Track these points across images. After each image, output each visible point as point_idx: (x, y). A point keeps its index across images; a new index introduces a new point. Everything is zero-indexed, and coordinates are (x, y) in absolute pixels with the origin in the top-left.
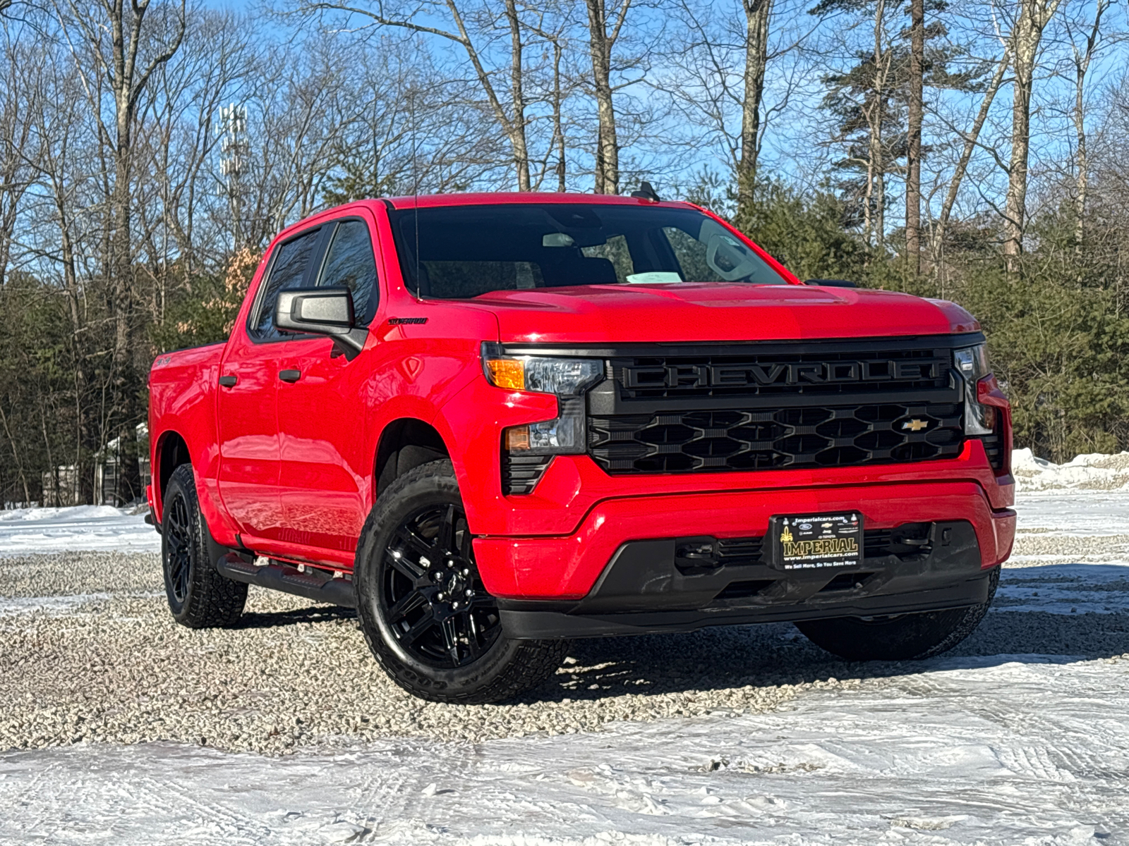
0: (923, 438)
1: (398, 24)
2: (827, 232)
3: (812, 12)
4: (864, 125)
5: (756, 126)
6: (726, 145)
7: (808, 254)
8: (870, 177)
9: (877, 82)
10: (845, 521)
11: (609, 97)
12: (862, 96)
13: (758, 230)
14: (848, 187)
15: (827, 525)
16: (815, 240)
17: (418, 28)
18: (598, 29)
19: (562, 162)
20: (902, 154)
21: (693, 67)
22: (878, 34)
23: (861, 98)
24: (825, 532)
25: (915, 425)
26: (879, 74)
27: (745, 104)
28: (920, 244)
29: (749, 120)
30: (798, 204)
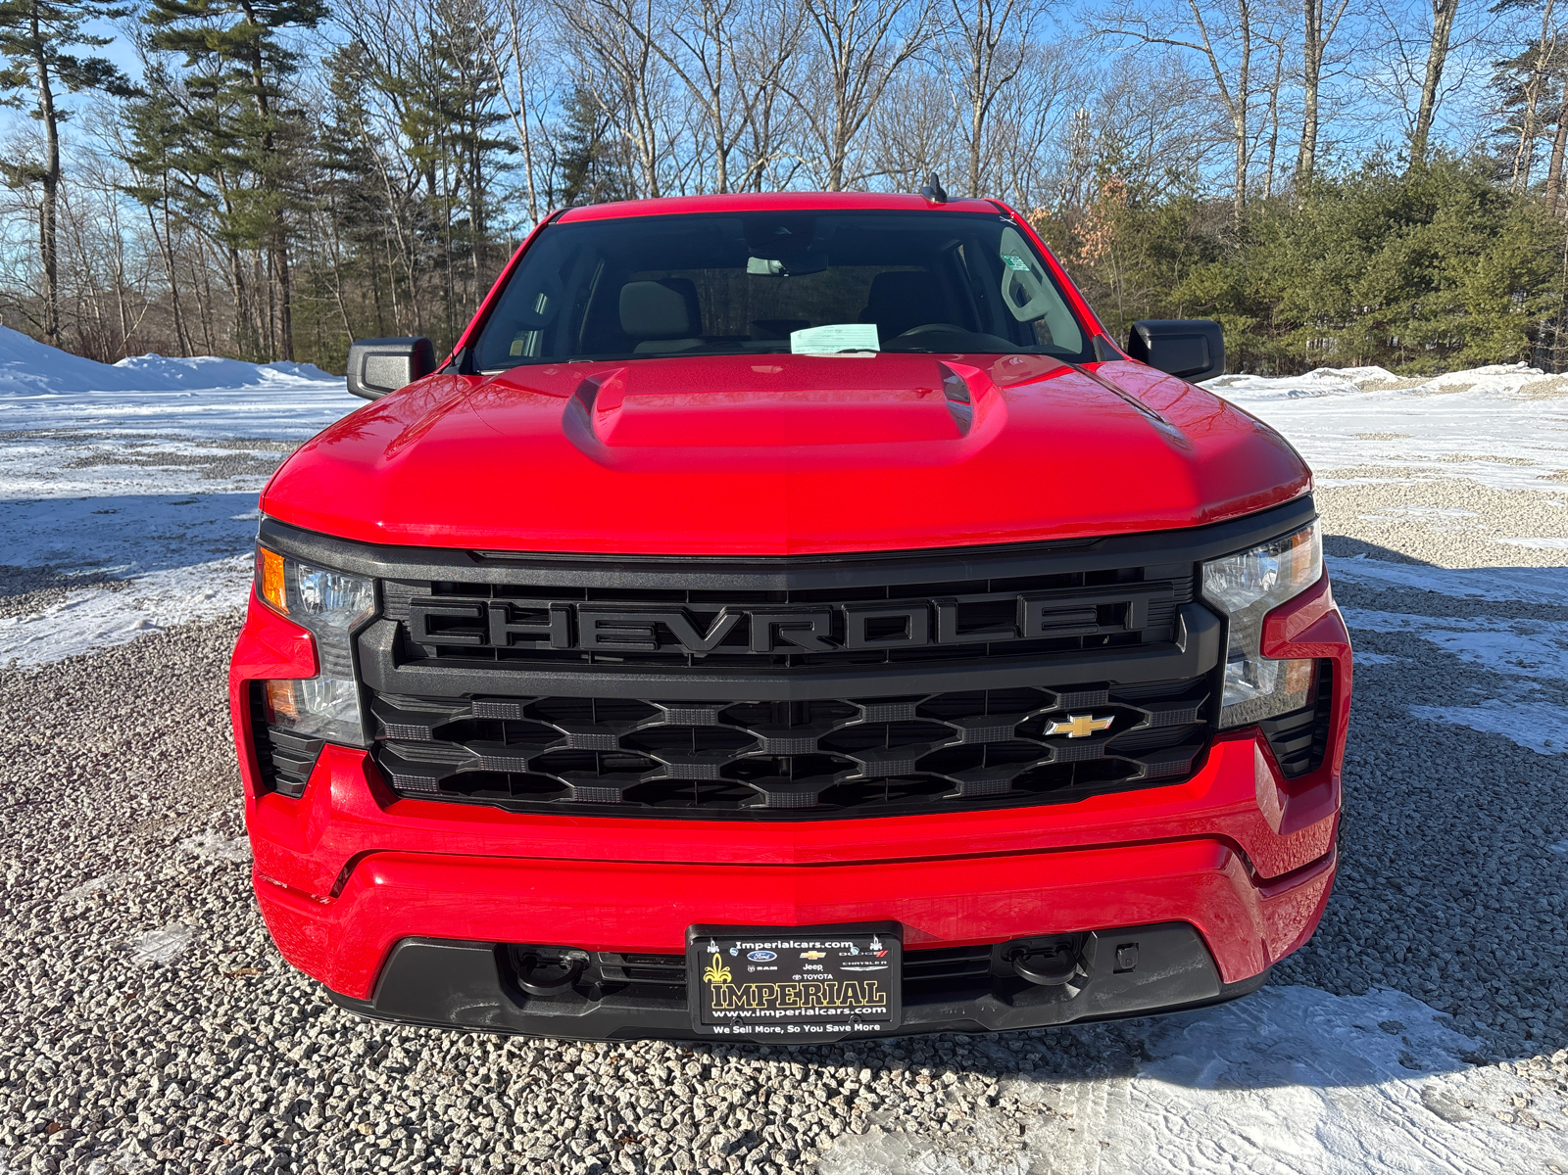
0: (1097, 752)
1: (1159, 41)
2: (1476, 185)
3: (1492, 10)
4: (1523, 99)
5: (1431, 103)
6: (1406, 119)
7: (1457, 203)
8: (1522, 141)
9: (1539, 64)
10: (855, 951)
11: (1316, 85)
12: (1526, 75)
13: (1418, 184)
14: (1503, 149)
15: (814, 955)
16: (1465, 192)
17: (1173, 43)
18: (1312, 33)
19: (1275, 137)
20: (1554, 121)
21: (1386, 60)
22: (1546, 24)
23: (1524, 78)
24: (808, 967)
25: (1078, 726)
26: (1542, 57)
27: (1424, 87)
28: (1559, 191)
29: (1426, 99)
30: (1456, 164)
